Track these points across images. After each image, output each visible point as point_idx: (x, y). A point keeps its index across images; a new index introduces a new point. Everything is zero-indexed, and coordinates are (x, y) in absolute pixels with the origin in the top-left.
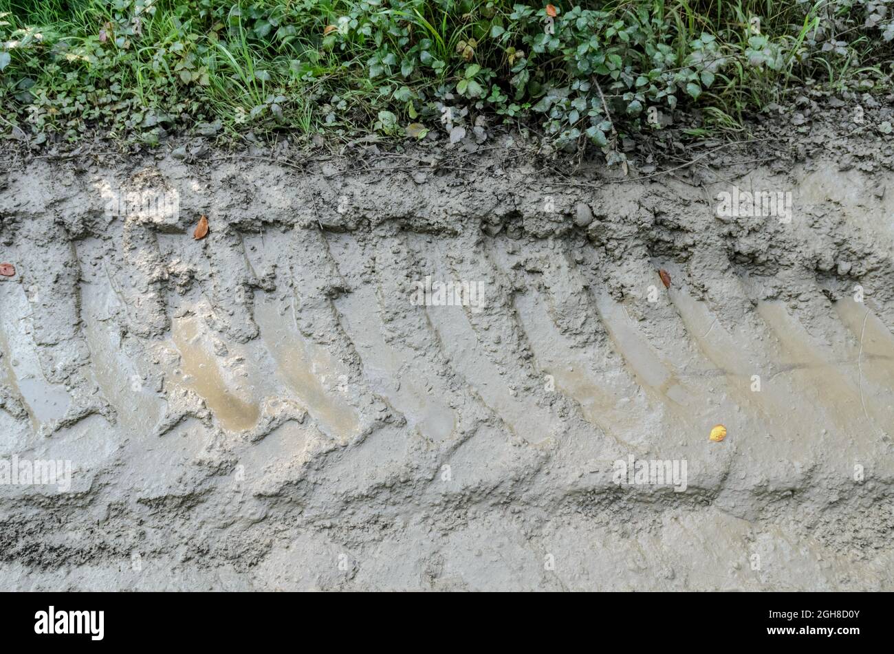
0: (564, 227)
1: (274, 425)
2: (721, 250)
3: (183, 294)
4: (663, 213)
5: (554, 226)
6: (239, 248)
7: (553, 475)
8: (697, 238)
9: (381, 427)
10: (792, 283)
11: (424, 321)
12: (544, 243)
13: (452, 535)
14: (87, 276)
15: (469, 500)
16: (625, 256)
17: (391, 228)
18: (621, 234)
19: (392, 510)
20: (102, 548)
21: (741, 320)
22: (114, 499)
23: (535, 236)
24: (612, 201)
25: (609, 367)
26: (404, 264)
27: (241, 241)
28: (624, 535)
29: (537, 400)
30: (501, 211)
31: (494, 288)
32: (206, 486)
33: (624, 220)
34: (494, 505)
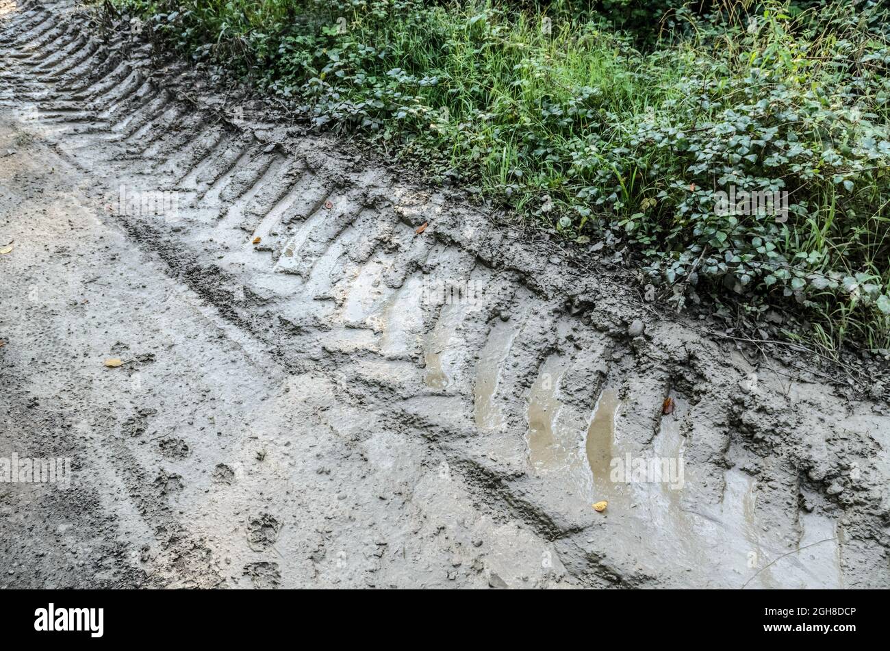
0: (617, 330)
1: (362, 326)
2: (724, 407)
3: (386, 253)
4: (697, 359)
5: (612, 325)
6: (430, 247)
7: (469, 445)
8: (710, 387)
9: (408, 361)
10: (771, 468)
11: (486, 330)
12: (598, 334)
13: (388, 432)
14: (355, 224)
15: (413, 423)
16: (648, 372)
17: (513, 276)
18: (654, 355)
19: (373, 399)
20: (248, 325)
21: (701, 465)
22: (271, 310)
23: (595, 325)
24: (665, 332)
25: (570, 424)
26: (502, 297)
27: (435, 244)
28: (476, 505)
29: (504, 407)
30: (582, 298)
31: (541, 337)
32: (308, 329)
33: (663, 347)
34: (422, 435)
